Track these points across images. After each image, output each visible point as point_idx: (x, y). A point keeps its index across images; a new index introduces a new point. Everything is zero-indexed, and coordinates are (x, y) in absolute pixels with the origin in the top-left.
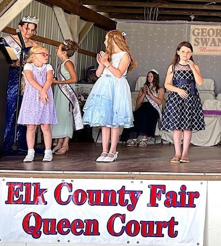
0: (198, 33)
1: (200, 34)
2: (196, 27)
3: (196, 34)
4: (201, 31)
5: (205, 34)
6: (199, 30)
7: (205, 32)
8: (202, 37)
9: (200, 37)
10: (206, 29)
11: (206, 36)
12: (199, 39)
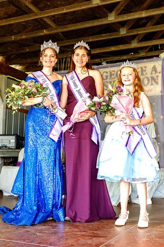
0: (107, 77)
1: (109, 77)
2: (104, 71)
3: (105, 78)
4: (109, 74)
5: (113, 77)
6: (107, 72)
7: (114, 75)
8: (111, 80)
9: (108, 80)
10: (114, 71)
11: (114, 78)
12: (107, 82)
